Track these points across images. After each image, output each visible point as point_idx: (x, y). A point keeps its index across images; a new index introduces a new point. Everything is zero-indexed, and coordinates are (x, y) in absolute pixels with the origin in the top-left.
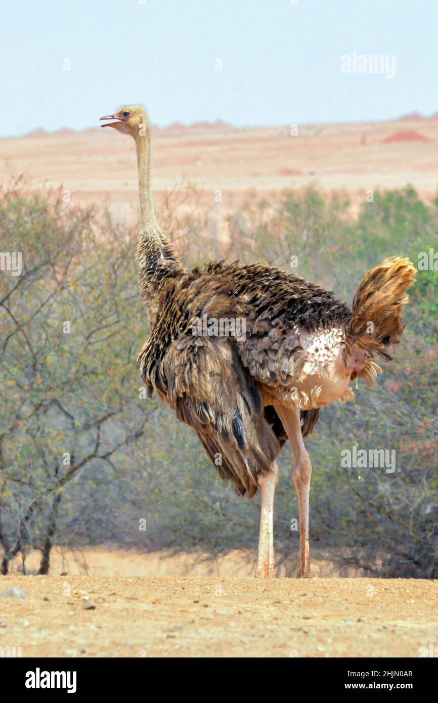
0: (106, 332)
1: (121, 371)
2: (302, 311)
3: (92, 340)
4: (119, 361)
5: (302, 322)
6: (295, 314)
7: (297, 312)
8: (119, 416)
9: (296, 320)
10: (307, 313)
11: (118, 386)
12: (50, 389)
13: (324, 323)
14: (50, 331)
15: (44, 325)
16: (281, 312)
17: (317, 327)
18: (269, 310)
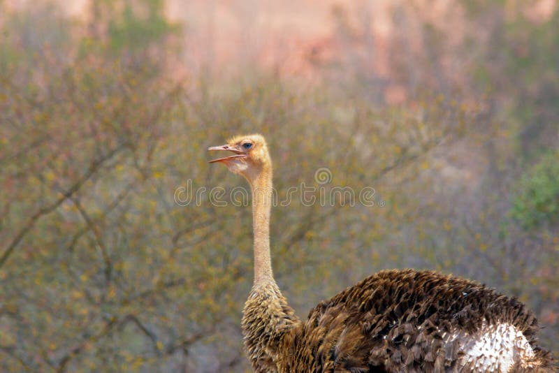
0: (199, 233)
1: (215, 283)
2: (457, 308)
3: (180, 242)
4: (212, 270)
5: (460, 322)
6: (450, 312)
7: (452, 308)
8: (211, 338)
9: (453, 320)
10: (464, 310)
11: (211, 302)
12: (125, 302)
13: (488, 320)
14: (129, 230)
15: (121, 223)
16: (432, 310)
17: (480, 326)
18: (415, 309)
